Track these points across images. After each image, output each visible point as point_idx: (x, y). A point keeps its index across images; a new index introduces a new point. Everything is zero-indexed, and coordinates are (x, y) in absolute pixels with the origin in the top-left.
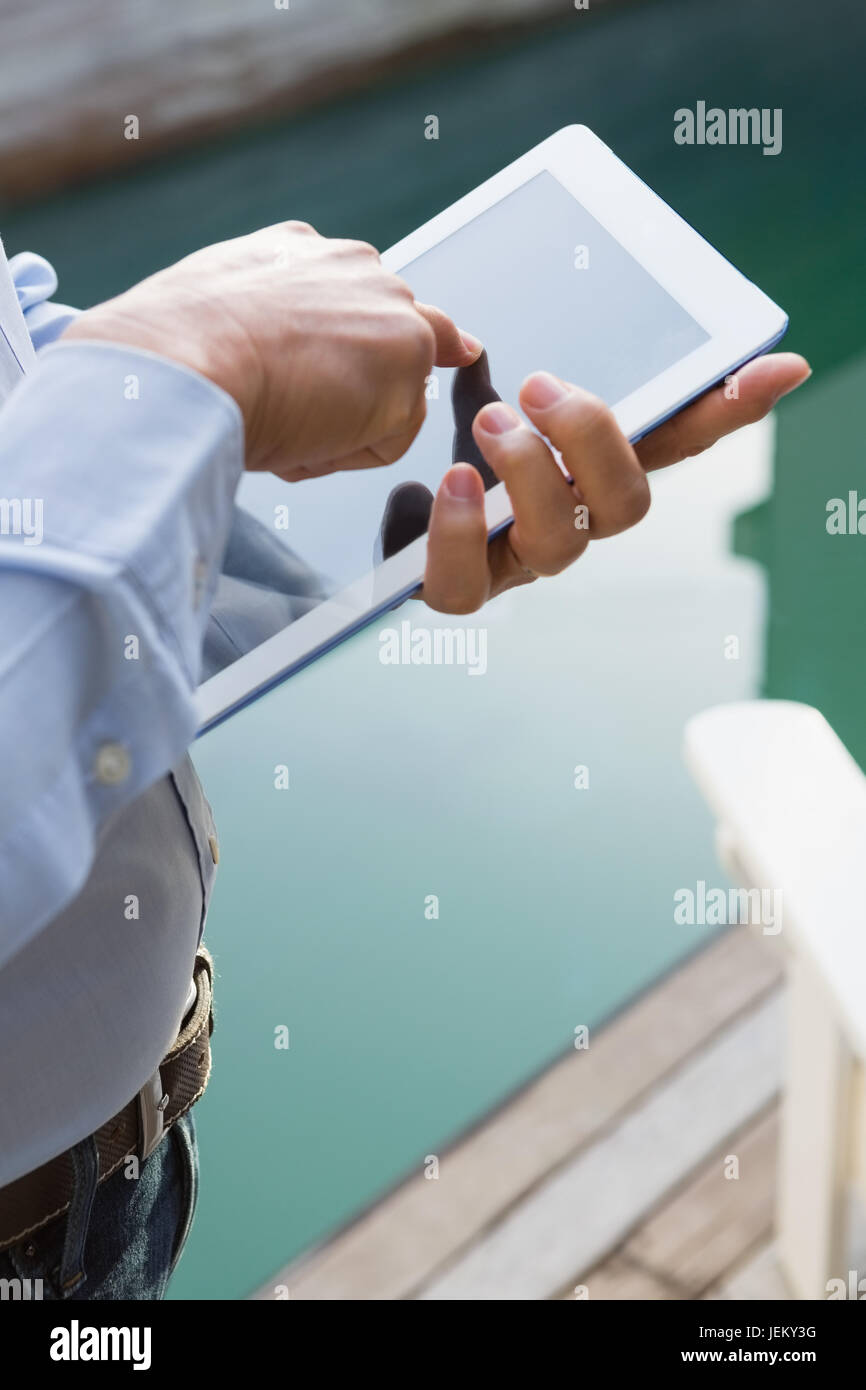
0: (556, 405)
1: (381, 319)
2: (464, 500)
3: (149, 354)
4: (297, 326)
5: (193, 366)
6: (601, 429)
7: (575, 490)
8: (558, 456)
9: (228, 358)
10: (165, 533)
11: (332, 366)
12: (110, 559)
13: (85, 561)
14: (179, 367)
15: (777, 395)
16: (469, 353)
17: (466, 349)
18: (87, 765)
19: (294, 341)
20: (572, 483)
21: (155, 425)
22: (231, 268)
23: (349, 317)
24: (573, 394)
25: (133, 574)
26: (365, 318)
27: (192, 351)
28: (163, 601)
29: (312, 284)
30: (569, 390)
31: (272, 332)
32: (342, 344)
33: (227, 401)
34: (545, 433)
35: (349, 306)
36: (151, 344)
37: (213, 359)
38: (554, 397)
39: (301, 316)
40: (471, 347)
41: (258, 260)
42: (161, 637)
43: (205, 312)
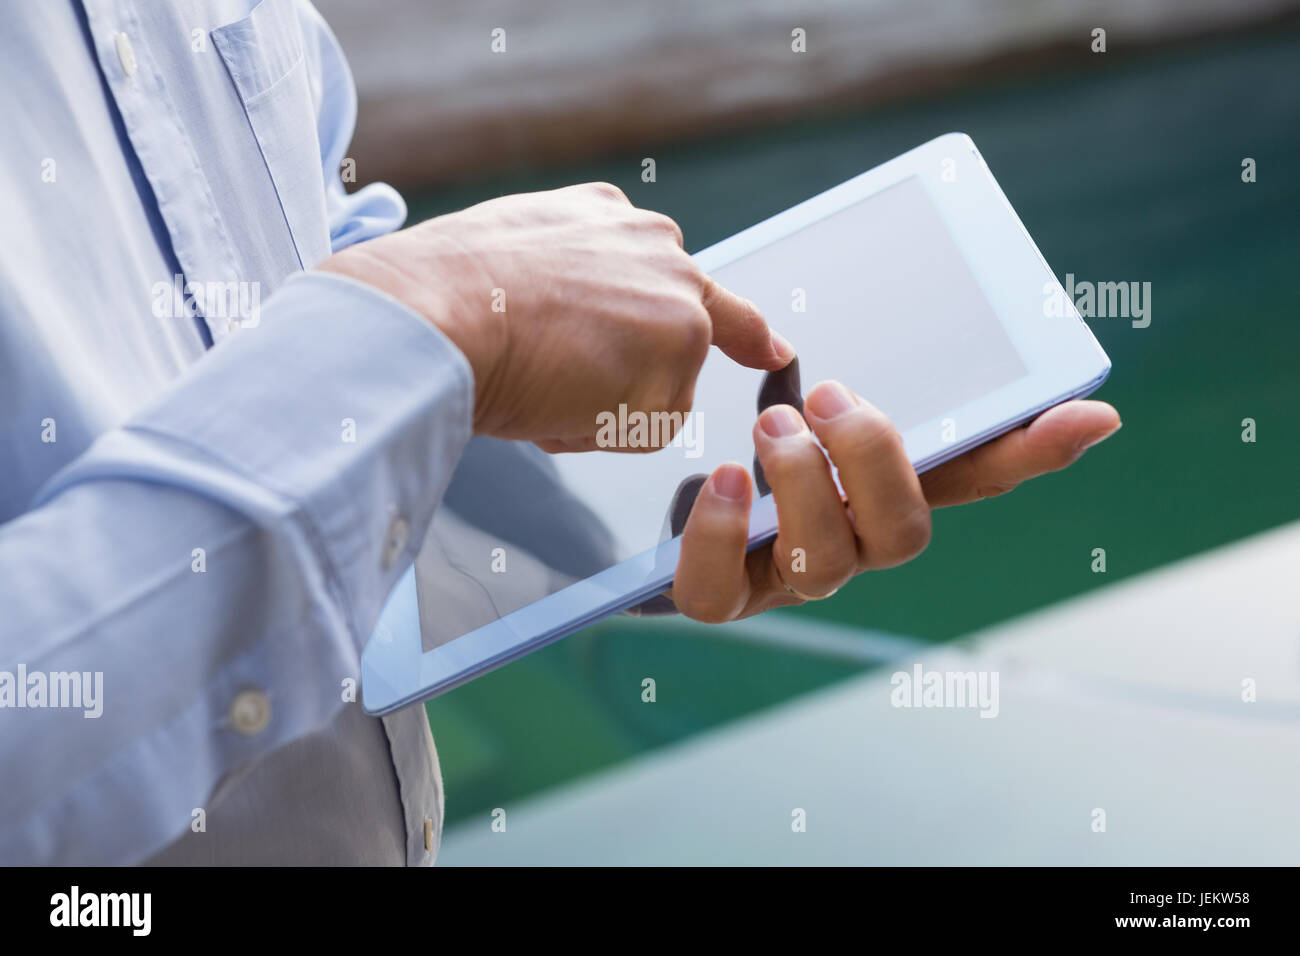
0: (840, 416)
1: (653, 300)
2: (728, 500)
3: (389, 298)
4: (558, 295)
5: (430, 318)
6: (881, 450)
7: (849, 512)
8: (834, 471)
9: (472, 316)
10: (354, 481)
11: (585, 342)
12: (286, 496)
13: (261, 496)
14: (419, 317)
15: (1080, 446)
16: (777, 357)
17: (774, 352)
18: (220, 707)
19: (550, 310)
20: (847, 504)
21: (375, 371)
22: (510, 223)
23: (619, 294)
24: (862, 407)
25: (306, 516)
26: (637, 297)
27: (434, 301)
28: (338, 551)
29: (590, 253)
30: (858, 403)
31: (530, 298)
32: (603, 321)
33: (460, 359)
34: (825, 446)
35: (622, 283)
36: (395, 288)
37: (454, 314)
38: (839, 408)
39: (565, 284)
40: (780, 352)
41: (543, 220)
42: (328, 589)
43: (459, 265)
